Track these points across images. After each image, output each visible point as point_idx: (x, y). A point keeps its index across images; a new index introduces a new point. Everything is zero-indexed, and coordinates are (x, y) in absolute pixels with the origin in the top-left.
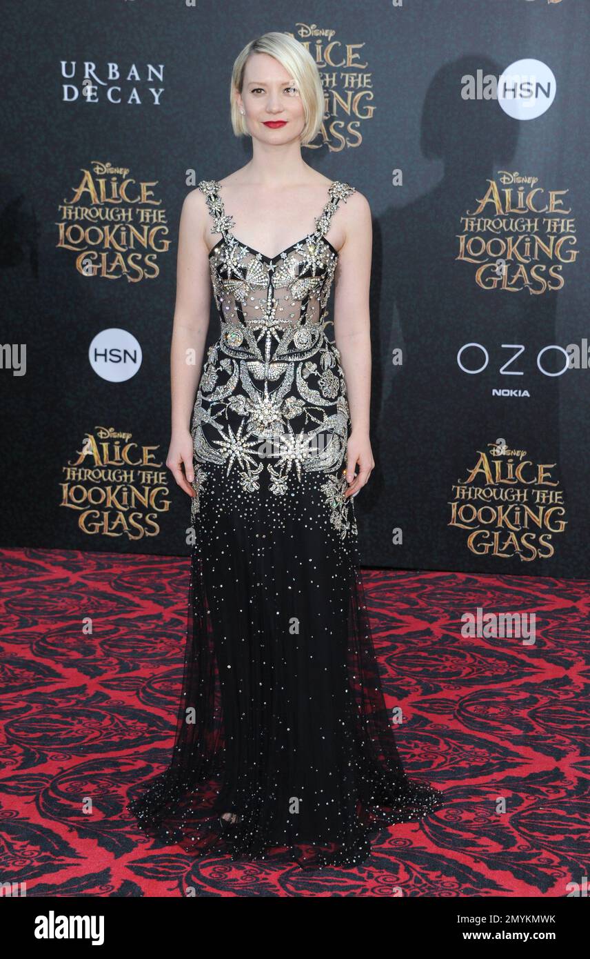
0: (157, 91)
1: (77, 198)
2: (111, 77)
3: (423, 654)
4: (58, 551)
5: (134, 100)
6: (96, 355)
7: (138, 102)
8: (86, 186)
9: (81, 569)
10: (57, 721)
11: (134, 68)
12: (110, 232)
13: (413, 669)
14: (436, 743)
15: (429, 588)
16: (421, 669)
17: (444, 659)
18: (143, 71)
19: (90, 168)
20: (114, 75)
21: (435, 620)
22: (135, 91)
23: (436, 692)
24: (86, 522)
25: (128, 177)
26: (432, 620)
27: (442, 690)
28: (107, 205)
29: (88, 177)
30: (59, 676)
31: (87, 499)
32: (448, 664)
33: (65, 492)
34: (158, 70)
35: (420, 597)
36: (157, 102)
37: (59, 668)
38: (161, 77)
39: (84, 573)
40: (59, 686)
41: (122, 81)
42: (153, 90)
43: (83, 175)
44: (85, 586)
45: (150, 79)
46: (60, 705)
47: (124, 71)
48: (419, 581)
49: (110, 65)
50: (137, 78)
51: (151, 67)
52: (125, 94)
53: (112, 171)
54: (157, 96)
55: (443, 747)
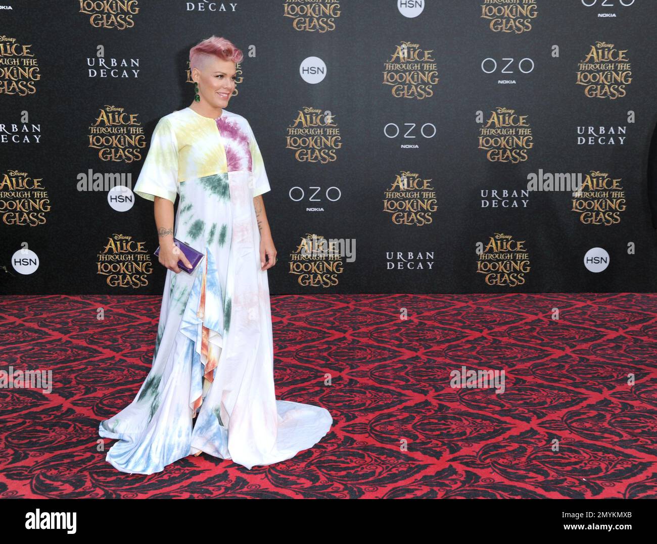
0: (136, 72)
1: (98, 123)
2: (112, 65)
3: (278, 332)
4: (97, 295)
5: (125, 76)
6: (111, 199)
7: (127, 76)
8: (102, 117)
9: (109, 303)
10: (101, 373)
11: (124, 60)
12: (116, 139)
14: (285, 370)
15: (281, 302)
18: (129, 62)
19: (104, 108)
20: (114, 64)
21: (284, 316)
22: (125, 71)
23: (285, 348)
24: (111, 281)
25: (123, 112)
26: (283, 317)
28: (114, 126)
29: (103, 112)
30: (101, 353)
31: (110, 270)
32: (290, 335)
33: (99, 266)
34: (136, 62)
35: (277, 307)
36: (136, 76)
37: (100, 349)
38: (137, 65)
39: (111, 305)
40: (101, 357)
41: (118, 67)
42: (134, 71)
43: (101, 112)
44: (111, 311)
45: (132, 66)
46: (102, 366)
47: (119, 62)
48: (276, 300)
49: (112, 60)
50: (126, 65)
51: (132, 60)
52: (120, 73)
53: (115, 109)
54: (136, 74)
55: (288, 371)
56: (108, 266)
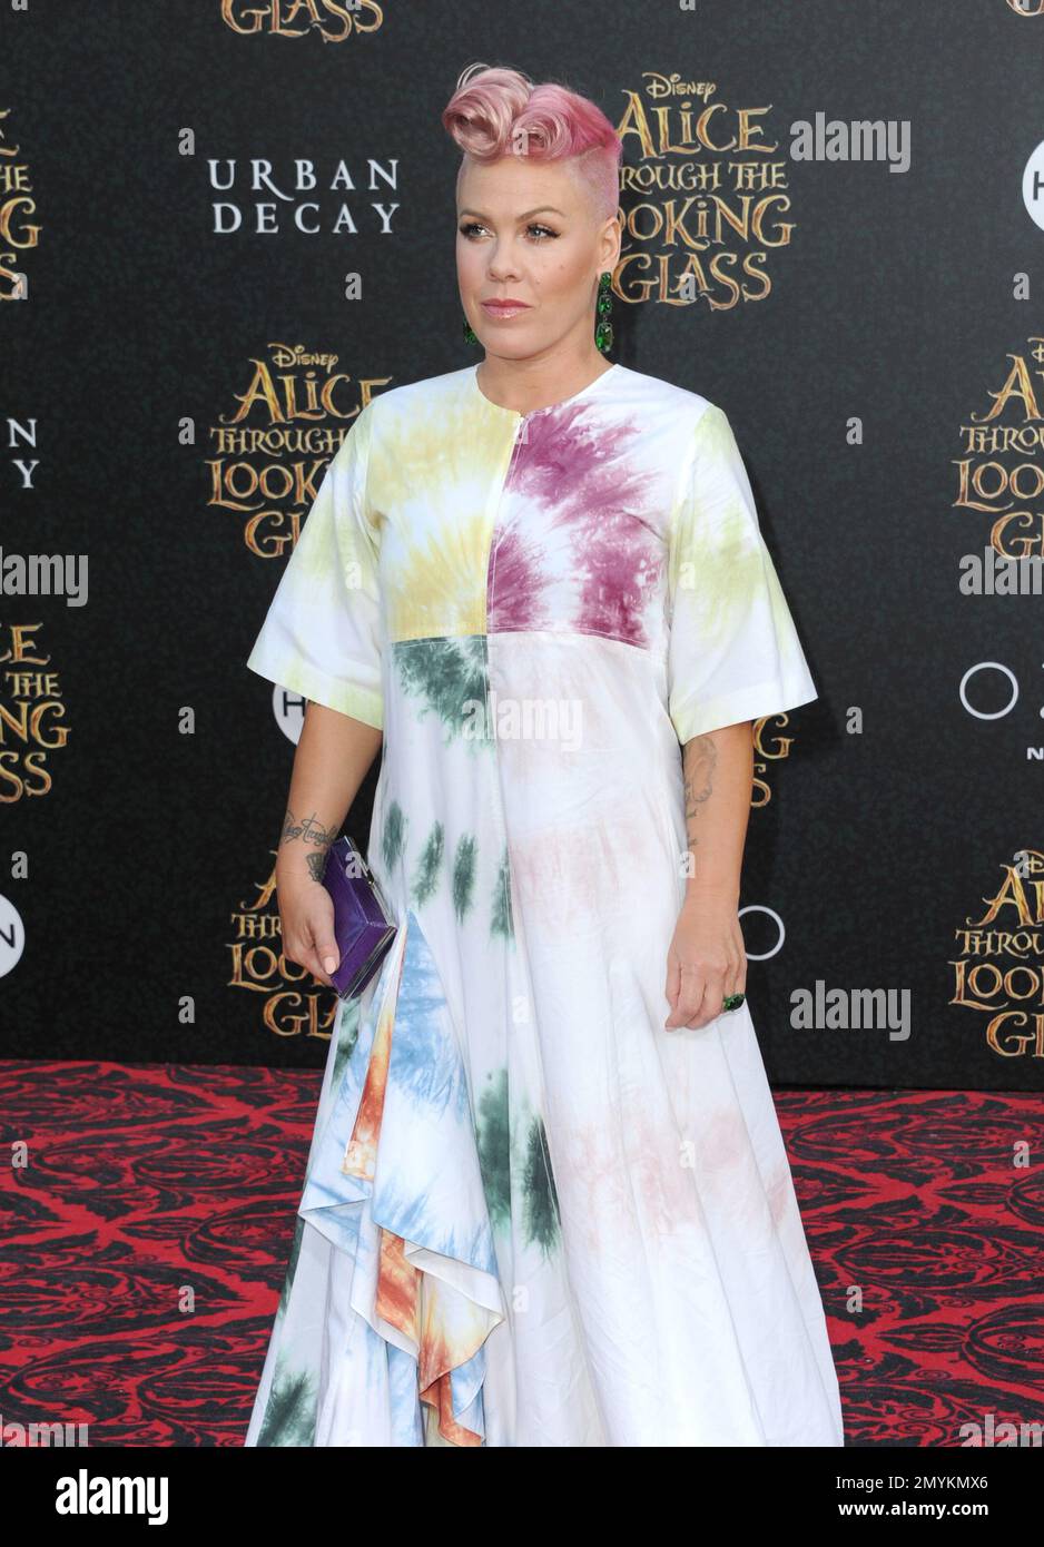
0: (387, 209)
1: (243, 413)
2: (300, 186)
3: (904, 1244)
4: (227, 1069)
5: (344, 227)
6: (286, 704)
7: (353, 229)
8: (260, 390)
9: (269, 1101)
10: (231, 1377)
11: (342, 166)
13: (886, 1272)
14: (927, 1403)
15: (916, 1122)
16: (900, 1271)
17: (942, 1251)
18: (360, 173)
19: (267, 356)
20: (307, 181)
21: (928, 1179)
22: (345, 210)
23: (927, 1312)
24: (277, 1015)
25: (335, 370)
26: (921, 1180)
27: (938, 1308)
28: (299, 423)
29: (263, 372)
30: (233, 1296)
31: (277, 972)
32: (950, 1260)
33: (237, 959)
34: (388, 169)
35: (898, 1138)
36: (387, 229)
37: (233, 1283)
38: (393, 182)
39: (275, 1108)
40: (233, 1315)
41: (320, 194)
42: (379, 207)
43: (253, 368)
44: (279, 1131)
45: (373, 186)
46: (237, 1349)
47: (325, 173)
48: (894, 1109)
49: (299, 163)
50: (350, 186)
51: (374, 165)
52: (327, 216)
53: (306, 360)
54: (386, 218)
55: (939, 1411)
56: (267, 959)
